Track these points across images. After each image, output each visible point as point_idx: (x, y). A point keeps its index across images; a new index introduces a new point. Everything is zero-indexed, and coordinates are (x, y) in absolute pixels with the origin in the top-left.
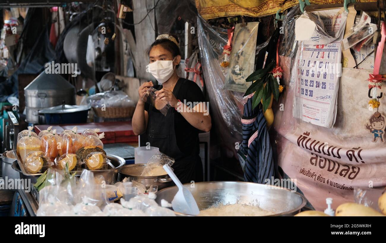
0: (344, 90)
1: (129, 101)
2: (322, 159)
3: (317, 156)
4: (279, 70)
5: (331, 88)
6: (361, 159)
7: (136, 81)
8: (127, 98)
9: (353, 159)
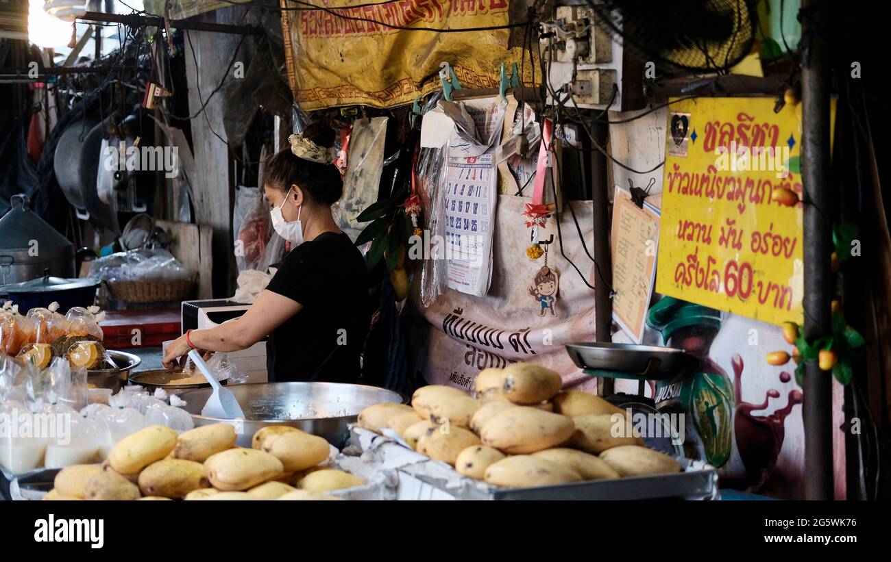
0: (504, 233)
1: (178, 269)
2: (481, 353)
3: (475, 349)
4: (415, 200)
5: (484, 229)
6: (530, 347)
7: (193, 229)
8: (174, 262)
9: (520, 348)
